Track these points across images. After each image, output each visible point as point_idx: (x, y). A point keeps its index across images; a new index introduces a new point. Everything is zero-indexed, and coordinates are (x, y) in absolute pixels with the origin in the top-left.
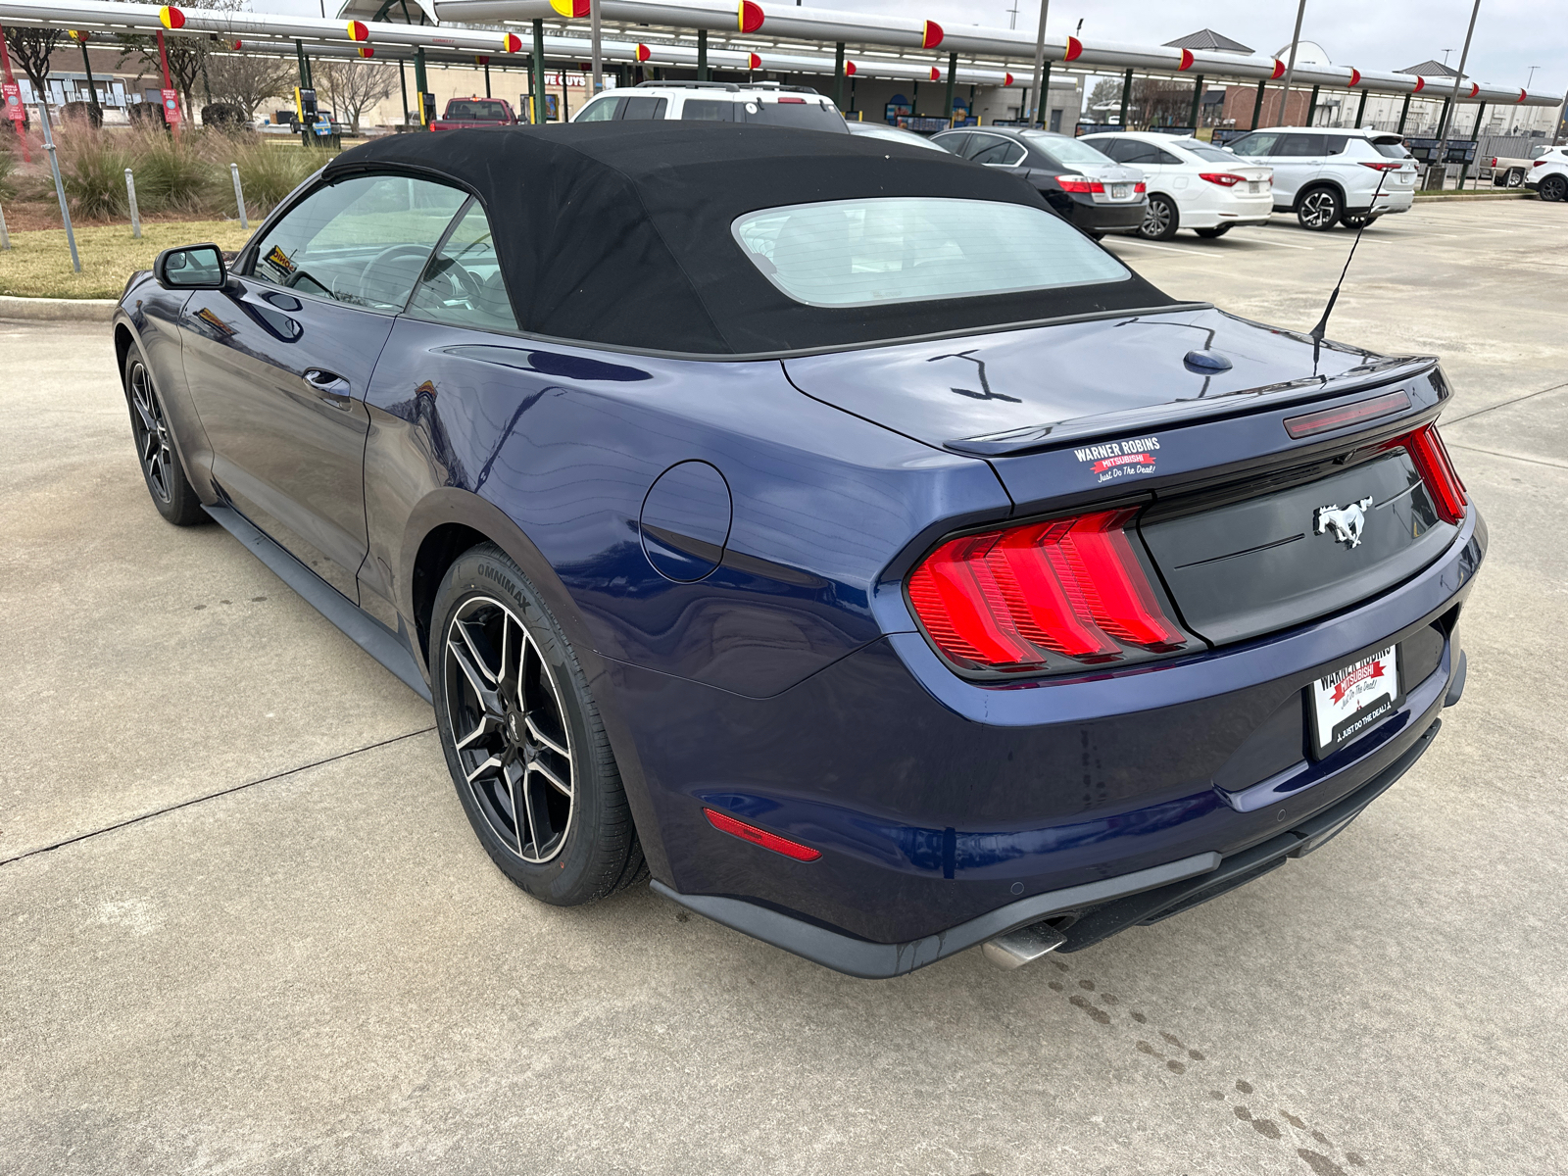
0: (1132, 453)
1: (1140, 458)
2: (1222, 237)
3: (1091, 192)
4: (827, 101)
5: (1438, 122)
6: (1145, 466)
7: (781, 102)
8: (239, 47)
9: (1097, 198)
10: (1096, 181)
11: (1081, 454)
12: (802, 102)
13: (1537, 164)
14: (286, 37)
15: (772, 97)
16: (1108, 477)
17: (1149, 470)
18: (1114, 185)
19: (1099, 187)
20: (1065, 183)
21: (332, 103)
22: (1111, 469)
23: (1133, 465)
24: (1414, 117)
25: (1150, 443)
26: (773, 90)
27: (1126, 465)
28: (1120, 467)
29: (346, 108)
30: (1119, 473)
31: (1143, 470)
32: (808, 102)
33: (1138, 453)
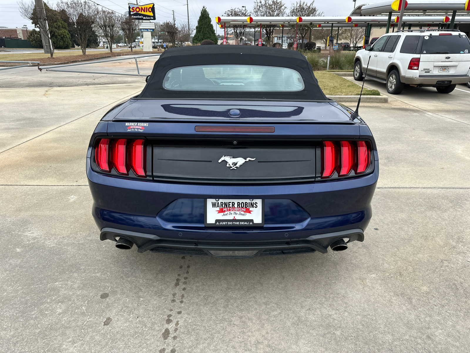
0: (139, 126)
1: (141, 127)
4: (463, 34)
6: (141, 129)
7: (440, 35)
8: (320, 26)
11: (127, 124)
12: (451, 35)
14: (328, 23)
15: (436, 33)
16: (130, 130)
17: (141, 131)
21: (350, 41)
22: (132, 128)
23: (138, 129)
25: (146, 124)
26: (434, 31)
27: (136, 128)
28: (134, 129)
29: (353, 41)
30: (133, 130)
31: (140, 130)
32: (453, 35)
33: (141, 126)
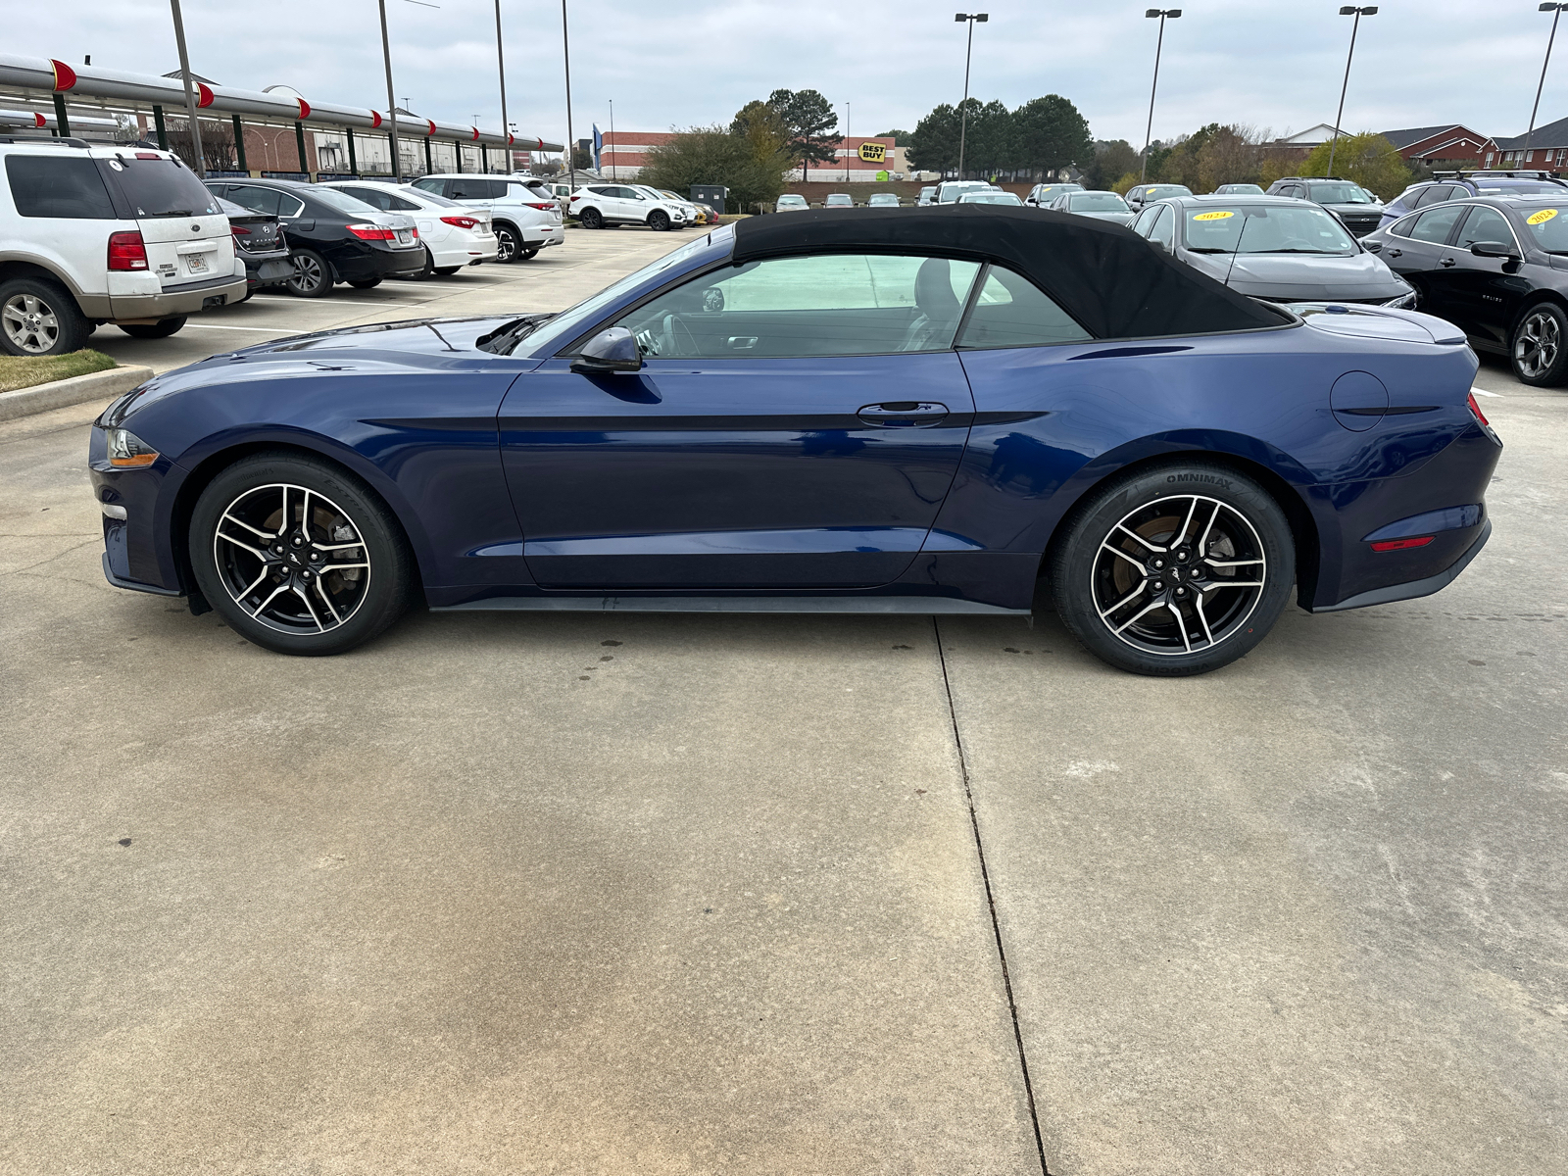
2: (455, 274)
3: (385, 239)
5: (425, 163)
7: (139, 158)
9: (392, 245)
10: (386, 229)
13: (574, 199)
18: (399, 231)
19: (389, 234)
20: (358, 231)
24: (405, 158)
